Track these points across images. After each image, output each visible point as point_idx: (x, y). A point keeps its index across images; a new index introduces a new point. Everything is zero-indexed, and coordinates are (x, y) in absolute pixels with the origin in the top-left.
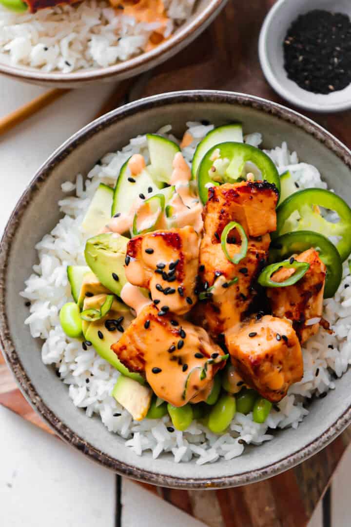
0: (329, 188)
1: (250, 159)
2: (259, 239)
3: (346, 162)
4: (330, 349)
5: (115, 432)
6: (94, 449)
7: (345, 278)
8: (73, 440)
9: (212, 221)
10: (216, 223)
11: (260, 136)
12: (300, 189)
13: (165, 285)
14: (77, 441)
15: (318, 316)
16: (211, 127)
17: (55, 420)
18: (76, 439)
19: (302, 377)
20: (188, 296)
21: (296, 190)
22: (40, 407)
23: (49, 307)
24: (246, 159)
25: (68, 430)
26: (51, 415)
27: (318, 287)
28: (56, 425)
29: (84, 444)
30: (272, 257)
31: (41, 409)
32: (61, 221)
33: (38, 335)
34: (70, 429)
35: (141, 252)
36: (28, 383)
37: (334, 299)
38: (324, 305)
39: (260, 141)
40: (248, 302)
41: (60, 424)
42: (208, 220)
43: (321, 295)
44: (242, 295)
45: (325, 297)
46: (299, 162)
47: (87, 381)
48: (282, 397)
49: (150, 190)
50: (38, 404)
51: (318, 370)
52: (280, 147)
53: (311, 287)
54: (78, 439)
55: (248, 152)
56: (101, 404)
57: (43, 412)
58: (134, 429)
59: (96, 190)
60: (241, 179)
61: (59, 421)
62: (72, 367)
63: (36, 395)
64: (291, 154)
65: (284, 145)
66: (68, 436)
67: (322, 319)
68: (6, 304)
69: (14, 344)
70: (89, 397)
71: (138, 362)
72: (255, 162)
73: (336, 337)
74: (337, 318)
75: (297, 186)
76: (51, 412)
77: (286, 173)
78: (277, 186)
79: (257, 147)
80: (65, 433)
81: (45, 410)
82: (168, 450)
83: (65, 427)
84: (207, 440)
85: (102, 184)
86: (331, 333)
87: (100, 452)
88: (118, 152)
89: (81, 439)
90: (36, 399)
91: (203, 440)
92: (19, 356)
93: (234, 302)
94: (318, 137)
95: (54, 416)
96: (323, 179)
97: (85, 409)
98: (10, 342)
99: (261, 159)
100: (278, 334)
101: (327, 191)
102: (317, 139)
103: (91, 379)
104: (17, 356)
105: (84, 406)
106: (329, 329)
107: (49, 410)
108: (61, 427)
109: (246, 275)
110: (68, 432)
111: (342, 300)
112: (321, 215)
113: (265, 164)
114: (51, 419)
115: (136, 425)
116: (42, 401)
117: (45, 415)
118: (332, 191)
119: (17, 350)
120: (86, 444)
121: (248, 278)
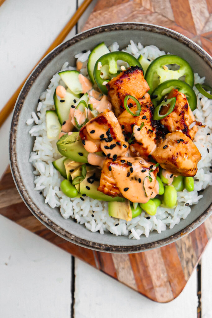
0: (166, 53)
1: (118, 59)
2: (144, 97)
3: (168, 35)
4: (209, 135)
5: (120, 235)
6: (115, 247)
7: (198, 95)
8: (102, 247)
9: (116, 101)
10: (118, 101)
11: (116, 43)
12: (152, 61)
13: (109, 144)
14: (104, 247)
15: (194, 122)
16: (89, 52)
17: (88, 243)
18: (103, 246)
19: (201, 156)
20: (123, 144)
21: (149, 63)
22: (76, 240)
23: (53, 189)
24: (116, 59)
25: (96, 244)
26: (84, 241)
27: (186, 107)
28: (89, 244)
29: (109, 247)
30: (155, 104)
31: (77, 241)
32: (36, 141)
33: (55, 206)
34: (97, 243)
35: (88, 134)
36: (64, 231)
37: (198, 109)
38: (194, 114)
39: (118, 47)
40: (154, 132)
41: (91, 243)
42: (113, 102)
43: (190, 110)
44: (149, 130)
45: (192, 110)
46: (144, 47)
47: (93, 216)
48: (196, 172)
49: (75, 101)
50: (74, 239)
51: (208, 150)
52: (130, 44)
53: (182, 109)
54: (104, 246)
55: (115, 56)
56: (106, 224)
57: (79, 242)
58: (129, 228)
59: (46, 115)
60: (119, 72)
61: (90, 242)
62: (81, 213)
63: (71, 235)
64: (137, 45)
65: (132, 42)
66: (98, 247)
67: (196, 122)
68: (31, 198)
69: (46, 216)
70: (97, 224)
71: (115, 190)
72: (122, 59)
73: (209, 128)
74: (204, 118)
75: (149, 60)
76: (83, 240)
77: (140, 57)
78: (139, 66)
79: (118, 51)
80: (96, 246)
81: (79, 240)
82: (153, 230)
83: (94, 243)
84: (169, 214)
85: (47, 111)
86: (205, 127)
87: (118, 246)
88: (47, 90)
89: (105, 245)
90: (72, 237)
91: (167, 215)
92: (52, 220)
93: (148, 135)
94: (147, 30)
95: (85, 241)
96: (161, 50)
97: (99, 231)
98: (44, 216)
99: (123, 56)
100: (177, 140)
101: (166, 55)
102: (147, 31)
103: (94, 214)
104: (51, 221)
105: (98, 230)
106: (203, 126)
107: (81, 239)
108: (92, 244)
109: (147, 119)
110: (97, 245)
111: (202, 107)
112: (169, 69)
113: (127, 58)
114: (85, 243)
115: (129, 226)
116: (75, 236)
117: (81, 242)
118: (168, 53)
119: (49, 218)
120: (110, 246)
121: (148, 120)
